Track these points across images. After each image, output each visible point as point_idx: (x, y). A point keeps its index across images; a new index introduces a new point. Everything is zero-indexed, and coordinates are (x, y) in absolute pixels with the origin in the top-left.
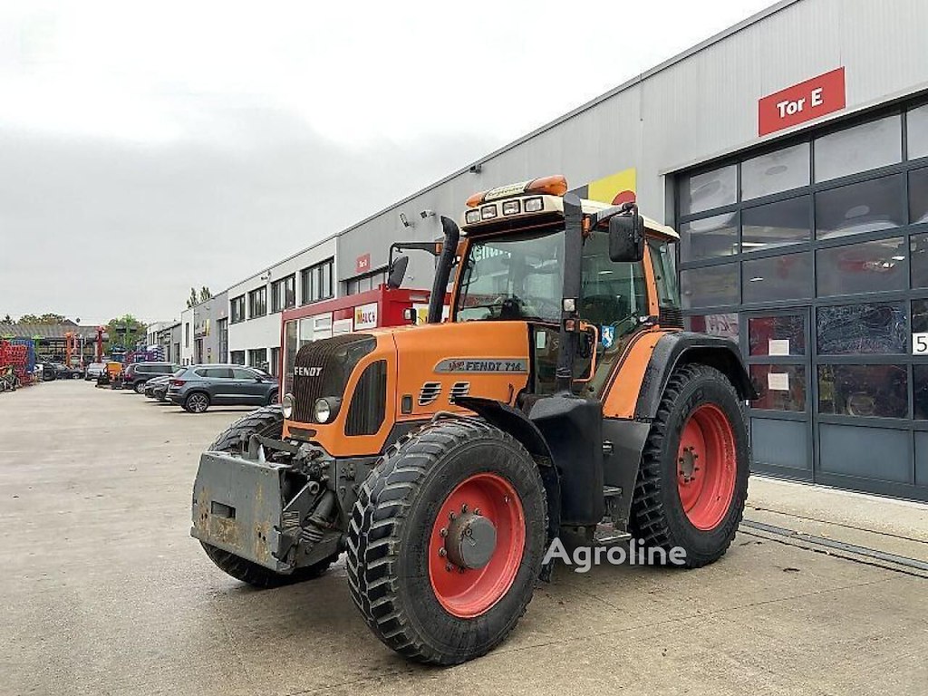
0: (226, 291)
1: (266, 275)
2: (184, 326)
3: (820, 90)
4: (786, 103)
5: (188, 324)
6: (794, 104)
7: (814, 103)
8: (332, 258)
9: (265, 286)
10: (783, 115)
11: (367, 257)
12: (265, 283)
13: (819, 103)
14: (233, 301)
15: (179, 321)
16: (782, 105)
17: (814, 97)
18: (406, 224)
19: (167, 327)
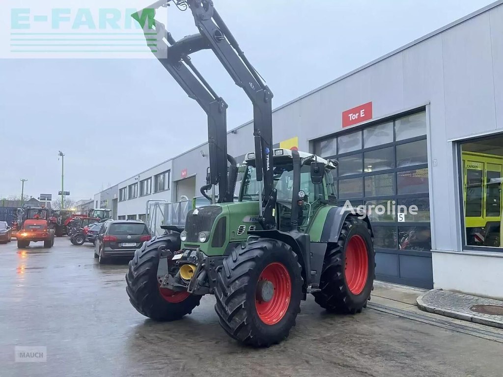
0: (117, 185)
1: (137, 177)
2: (95, 202)
3: (363, 110)
4: (352, 114)
5: (97, 201)
6: (354, 115)
7: (362, 116)
8: (170, 170)
9: (137, 183)
10: (351, 120)
11: (186, 170)
12: (137, 181)
13: (364, 115)
14: (121, 190)
15: (93, 199)
16: (350, 115)
17: (362, 113)
18: (204, 156)
19: (86, 203)
